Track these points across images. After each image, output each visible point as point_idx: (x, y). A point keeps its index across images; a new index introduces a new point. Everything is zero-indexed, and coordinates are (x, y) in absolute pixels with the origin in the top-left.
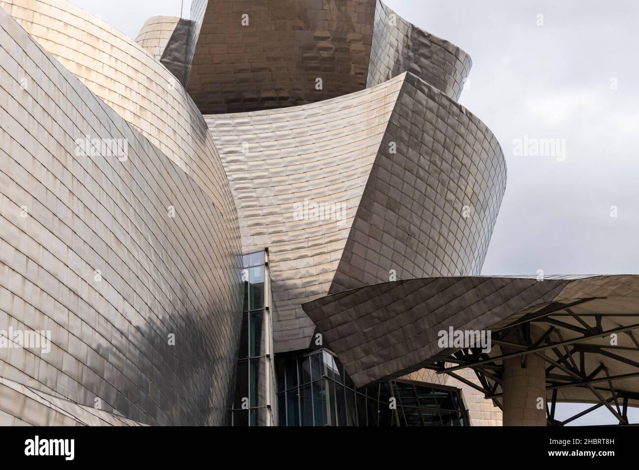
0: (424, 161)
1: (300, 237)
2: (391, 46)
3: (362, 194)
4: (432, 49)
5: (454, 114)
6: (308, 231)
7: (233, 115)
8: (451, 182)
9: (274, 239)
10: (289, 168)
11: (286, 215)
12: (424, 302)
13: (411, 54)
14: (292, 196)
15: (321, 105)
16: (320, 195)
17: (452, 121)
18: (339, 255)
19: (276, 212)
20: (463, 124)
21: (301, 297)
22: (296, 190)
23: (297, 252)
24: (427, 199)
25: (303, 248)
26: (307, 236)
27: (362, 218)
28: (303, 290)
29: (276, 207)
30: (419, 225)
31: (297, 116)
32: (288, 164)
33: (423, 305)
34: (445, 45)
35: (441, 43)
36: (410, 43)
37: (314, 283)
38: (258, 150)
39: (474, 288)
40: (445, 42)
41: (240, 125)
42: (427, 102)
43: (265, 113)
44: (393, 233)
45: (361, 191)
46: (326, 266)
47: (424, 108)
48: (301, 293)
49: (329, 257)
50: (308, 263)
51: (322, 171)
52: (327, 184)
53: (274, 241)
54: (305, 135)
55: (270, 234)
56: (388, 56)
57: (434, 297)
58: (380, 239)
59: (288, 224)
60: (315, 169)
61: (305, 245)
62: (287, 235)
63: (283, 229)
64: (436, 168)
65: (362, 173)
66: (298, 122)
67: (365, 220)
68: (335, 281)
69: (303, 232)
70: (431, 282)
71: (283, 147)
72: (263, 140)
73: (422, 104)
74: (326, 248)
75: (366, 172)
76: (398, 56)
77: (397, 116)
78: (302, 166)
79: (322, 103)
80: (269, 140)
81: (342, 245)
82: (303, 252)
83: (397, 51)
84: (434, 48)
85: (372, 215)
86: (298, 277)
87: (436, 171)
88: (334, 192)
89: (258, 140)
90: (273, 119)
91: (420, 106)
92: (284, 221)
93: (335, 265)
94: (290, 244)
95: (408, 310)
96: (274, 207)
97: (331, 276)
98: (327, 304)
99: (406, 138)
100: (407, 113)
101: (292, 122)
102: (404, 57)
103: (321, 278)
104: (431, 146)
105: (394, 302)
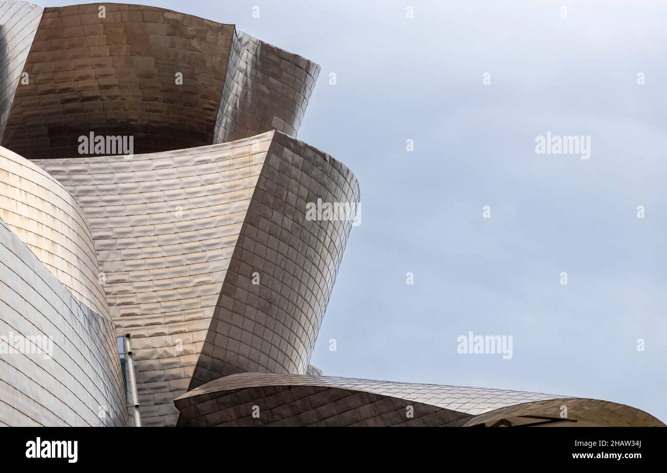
0: (288, 223)
1: (154, 311)
2: (241, 71)
3: (227, 268)
4: (282, 66)
5: (317, 164)
6: (163, 304)
7: (66, 161)
8: (312, 236)
9: (123, 312)
10: (136, 229)
11: (136, 284)
12: (313, 409)
13: (260, 75)
14: (143, 262)
15: (171, 156)
16: (176, 264)
17: (316, 172)
18: (203, 336)
19: (124, 280)
20: (326, 173)
21: (159, 380)
22: (147, 256)
23: (152, 328)
24: (289, 260)
25: (159, 324)
26: (163, 310)
27: (227, 294)
28: (161, 373)
29: (124, 274)
30: (279, 290)
31: (144, 166)
32: (136, 224)
33: (313, 412)
34: (296, 60)
35: (291, 59)
36: (259, 63)
37: (175, 366)
38: (99, 204)
39: (372, 403)
40: (296, 56)
41: (76, 173)
42: (293, 158)
43: (105, 161)
44: (255, 305)
45: (225, 264)
46: (189, 348)
47: (290, 165)
48: (160, 377)
49: (191, 338)
50: (166, 342)
51: (177, 235)
52: (185, 252)
53: (123, 314)
54: (154, 189)
55: (118, 305)
56: (238, 83)
57: (326, 405)
58: (242, 314)
59: (139, 295)
60: (169, 232)
61: (161, 320)
62: (139, 308)
63: (133, 300)
64: (298, 226)
65: (226, 243)
66: (145, 173)
67: (230, 296)
68: (200, 365)
69: (158, 305)
70: (323, 391)
71: (129, 203)
72: (105, 193)
73: (288, 162)
74: (187, 327)
75: (230, 243)
76: (247, 79)
77: (264, 179)
78: (152, 227)
79: (173, 153)
80: (110, 193)
81: (206, 324)
82: (159, 329)
83: (246, 75)
84: (284, 64)
85: (237, 289)
86: (155, 357)
87: (298, 229)
88: (193, 262)
89: (98, 193)
90: (116, 168)
91: (286, 164)
92: (135, 291)
93: (199, 348)
94: (143, 319)
95: (296, 415)
96: (121, 274)
97: (194, 359)
98: (203, 402)
99: (271, 201)
100: (274, 174)
101: (138, 174)
102: (252, 80)
103: (183, 360)
104: (294, 204)
105: (279, 405)
